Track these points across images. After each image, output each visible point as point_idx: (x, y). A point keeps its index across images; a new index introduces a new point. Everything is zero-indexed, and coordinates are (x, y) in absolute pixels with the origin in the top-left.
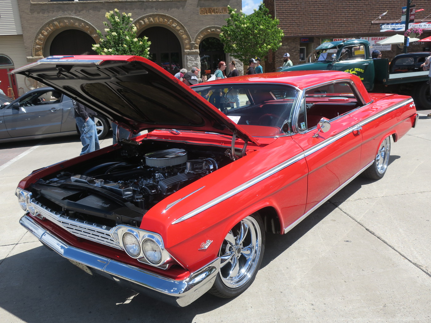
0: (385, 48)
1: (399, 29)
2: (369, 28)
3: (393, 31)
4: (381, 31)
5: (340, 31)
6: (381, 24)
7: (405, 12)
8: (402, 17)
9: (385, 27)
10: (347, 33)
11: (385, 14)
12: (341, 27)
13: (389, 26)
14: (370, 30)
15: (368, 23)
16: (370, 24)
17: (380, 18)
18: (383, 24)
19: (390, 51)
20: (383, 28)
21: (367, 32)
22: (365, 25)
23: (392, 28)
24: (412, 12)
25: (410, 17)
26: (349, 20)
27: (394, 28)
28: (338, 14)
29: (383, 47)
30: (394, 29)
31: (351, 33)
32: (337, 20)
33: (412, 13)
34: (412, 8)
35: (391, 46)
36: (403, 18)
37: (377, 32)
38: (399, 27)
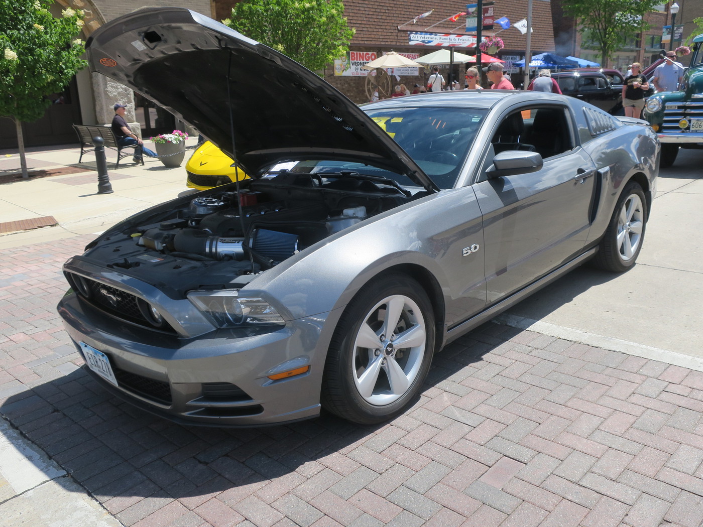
0: (412, 72)
1: (429, 42)
2: (396, 38)
3: (424, 45)
4: (411, 43)
5: (363, 39)
6: (408, 32)
7: (473, 13)
8: (467, 20)
9: (414, 36)
10: (371, 43)
11: (427, 14)
12: (361, 31)
13: (418, 35)
14: (398, 41)
15: (394, 28)
16: (397, 31)
17: (415, 21)
18: (412, 32)
19: (417, 76)
20: (412, 39)
21: (394, 43)
22: (390, 31)
23: (422, 39)
24: (488, 13)
25: (484, 20)
26: (370, 20)
27: (423, 39)
28: (355, 8)
29: (411, 70)
30: (423, 41)
31: (377, 43)
32: (355, 18)
33: (486, 15)
34: (488, 6)
35: (418, 69)
36: (472, 22)
37: (406, 44)
38: (429, 40)
